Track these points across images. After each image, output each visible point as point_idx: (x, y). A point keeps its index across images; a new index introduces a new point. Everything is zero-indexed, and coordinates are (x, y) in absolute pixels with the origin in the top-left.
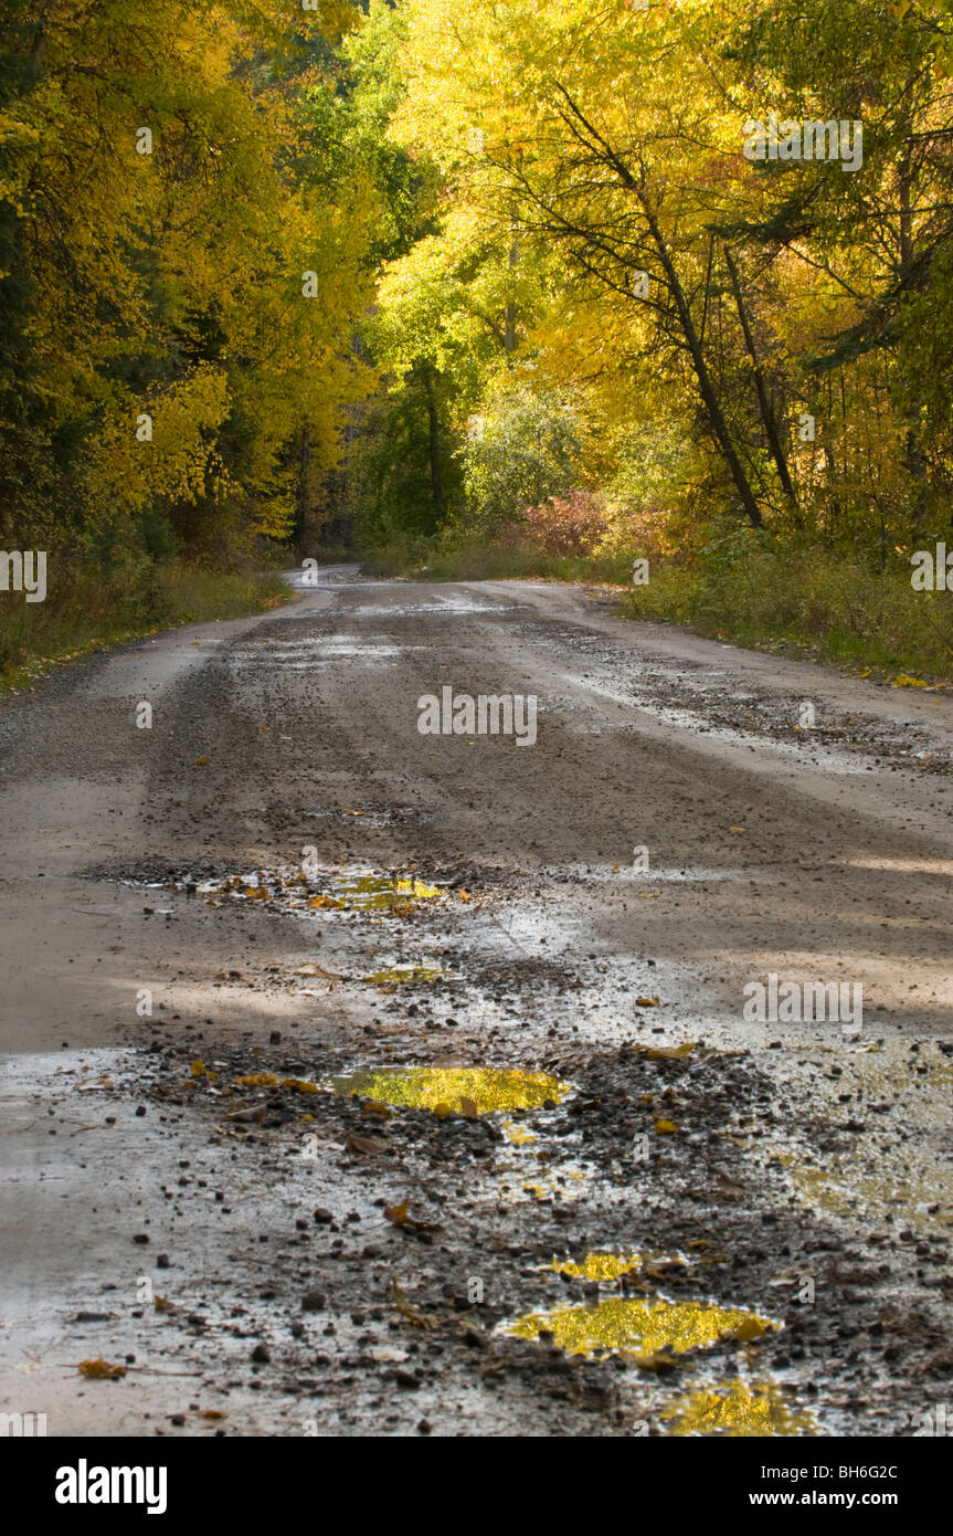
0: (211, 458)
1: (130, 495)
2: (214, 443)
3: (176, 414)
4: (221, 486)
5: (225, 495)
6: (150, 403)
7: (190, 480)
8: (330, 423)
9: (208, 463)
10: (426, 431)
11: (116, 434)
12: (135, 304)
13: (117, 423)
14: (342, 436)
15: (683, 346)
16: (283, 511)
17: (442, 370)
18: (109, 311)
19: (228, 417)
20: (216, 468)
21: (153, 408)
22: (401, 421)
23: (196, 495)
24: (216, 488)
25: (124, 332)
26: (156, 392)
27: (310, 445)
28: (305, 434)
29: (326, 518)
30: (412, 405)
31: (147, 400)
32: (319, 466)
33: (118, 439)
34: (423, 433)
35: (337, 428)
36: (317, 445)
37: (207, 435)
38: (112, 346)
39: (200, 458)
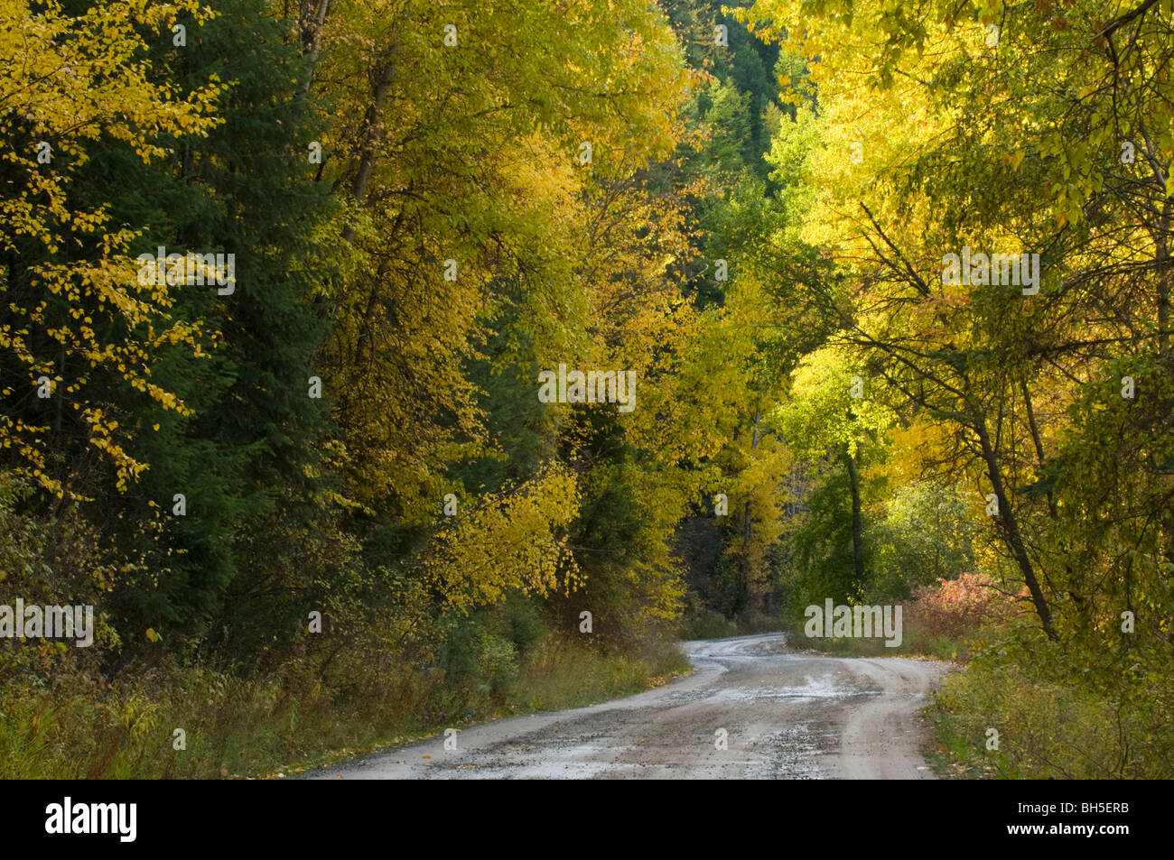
0: (562, 554)
1: (485, 587)
2: (565, 539)
3: (528, 512)
4: (572, 580)
5: (575, 589)
6: (504, 501)
7: (543, 574)
8: (771, 501)
9: (560, 558)
10: (850, 510)
11: (473, 531)
12: (471, 412)
13: (473, 520)
14: (782, 513)
15: (978, 455)
16: (675, 593)
17: (853, 456)
18: (448, 418)
19: (578, 515)
20: (567, 563)
21: (507, 505)
22: (825, 503)
23: (548, 589)
24: (566, 582)
25: (462, 437)
26: (510, 492)
27: (752, 520)
28: (748, 512)
29: (766, 588)
30: (835, 486)
31: (501, 499)
32: (760, 540)
33: (473, 536)
34: (846, 513)
35: (776, 505)
36: (759, 521)
37: (558, 532)
38: (451, 451)
39: (552, 553)
